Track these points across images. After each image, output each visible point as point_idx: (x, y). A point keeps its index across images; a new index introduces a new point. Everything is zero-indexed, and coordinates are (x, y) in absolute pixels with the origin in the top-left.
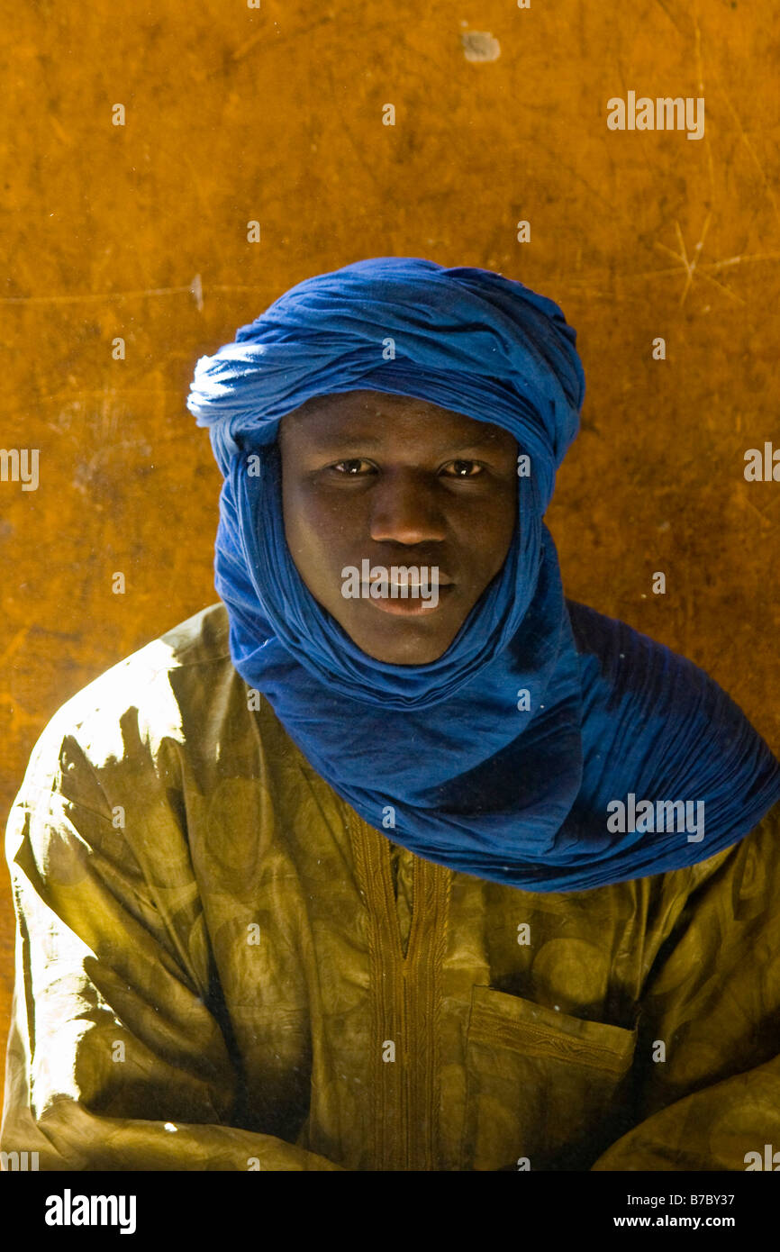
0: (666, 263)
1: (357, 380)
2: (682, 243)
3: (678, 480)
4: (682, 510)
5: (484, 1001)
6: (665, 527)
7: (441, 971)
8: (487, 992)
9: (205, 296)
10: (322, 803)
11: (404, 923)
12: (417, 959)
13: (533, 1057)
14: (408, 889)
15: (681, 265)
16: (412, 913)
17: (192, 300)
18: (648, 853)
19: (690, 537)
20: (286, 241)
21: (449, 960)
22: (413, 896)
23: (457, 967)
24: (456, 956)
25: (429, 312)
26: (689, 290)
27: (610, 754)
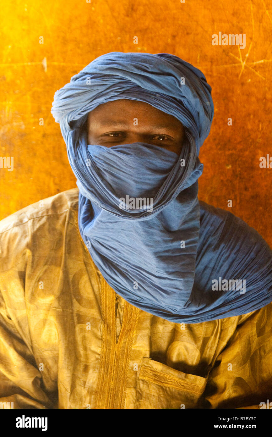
0: (234, 61)
1: (118, 95)
2: (240, 54)
3: (235, 148)
4: (236, 161)
5: (147, 363)
6: (230, 167)
7: (131, 350)
8: (148, 360)
9: (48, 66)
10: (91, 277)
11: (118, 329)
12: (122, 345)
13: (165, 387)
14: (121, 316)
15: (240, 62)
16: (121, 326)
17: (43, 68)
18: (224, 309)
19: (239, 171)
20: (81, 45)
21: (134, 346)
22: (123, 319)
23: (138, 349)
24: (137, 345)
25: (149, 67)
26: (243, 73)
27: (213, 268)
